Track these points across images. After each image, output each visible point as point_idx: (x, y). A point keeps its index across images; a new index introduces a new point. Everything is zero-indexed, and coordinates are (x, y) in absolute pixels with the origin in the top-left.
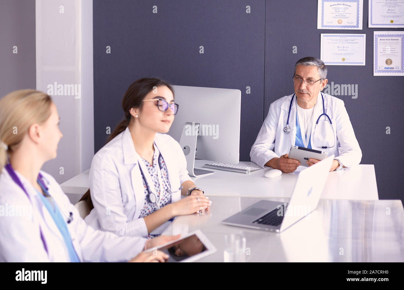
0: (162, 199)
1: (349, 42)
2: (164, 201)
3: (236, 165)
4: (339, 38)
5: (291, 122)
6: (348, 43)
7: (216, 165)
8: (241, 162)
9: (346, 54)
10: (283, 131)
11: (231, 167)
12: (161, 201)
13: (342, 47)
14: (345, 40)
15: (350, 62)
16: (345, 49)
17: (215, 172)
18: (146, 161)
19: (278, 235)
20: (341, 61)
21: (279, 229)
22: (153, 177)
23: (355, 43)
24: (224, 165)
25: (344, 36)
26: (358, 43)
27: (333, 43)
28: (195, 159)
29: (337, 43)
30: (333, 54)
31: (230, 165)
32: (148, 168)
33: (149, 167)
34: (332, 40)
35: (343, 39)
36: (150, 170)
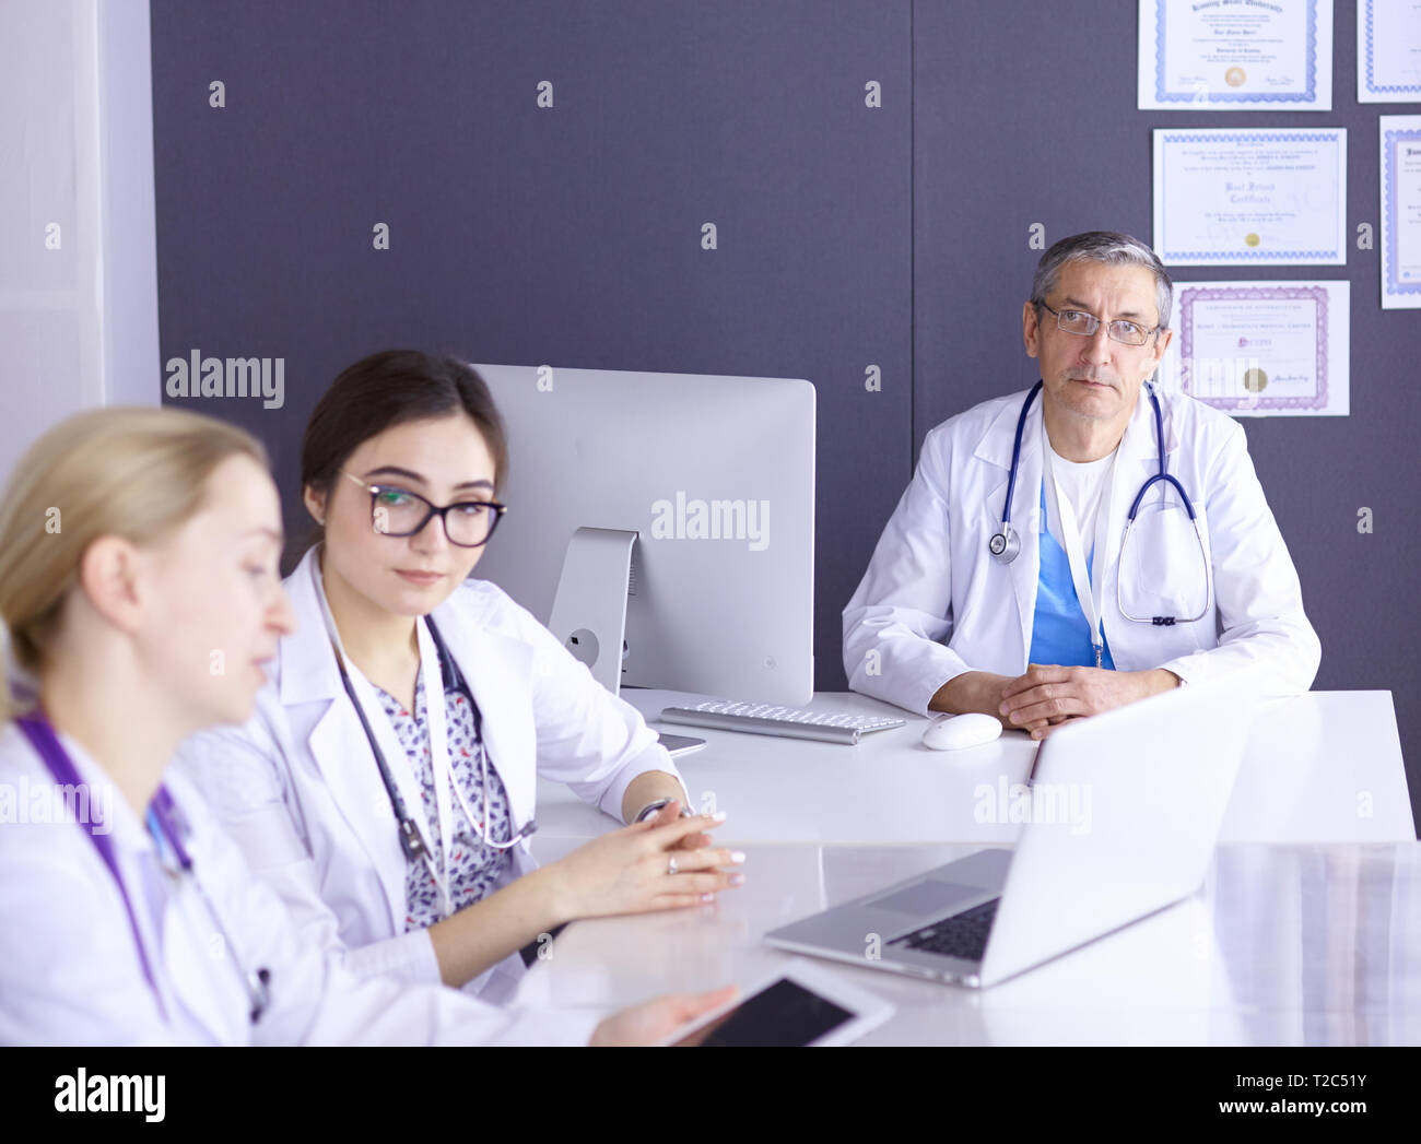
0: (458, 857)
1: (1273, 162)
2: (469, 863)
3: (798, 709)
4: (1232, 146)
5: (1020, 511)
6: (1269, 168)
7: (712, 710)
8: (818, 693)
9: (1261, 217)
10: (989, 552)
11: (777, 717)
12: (454, 865)
13: (1247, 186)
14: (1259, 157)
15: (1282, 249)
16: (1258, 194)
17: (707, 744)
18: (383, 693)
19: (974, 999)
20: (1241, 245)
21: (976, 973)
22: (415, 760)
23: (1302, 168)
24: (747, 710)
25: (1254, 139)
26: (1313, 167)
27: (1207, 169)
28: (622, 687)
29: (1225, 169)
30: (1208, 215)
31: (771, 710)
32: (394, 724)
33: (397, 718)
34: (1203, 158)
35: (1250, 152)
36: (404, 729)
